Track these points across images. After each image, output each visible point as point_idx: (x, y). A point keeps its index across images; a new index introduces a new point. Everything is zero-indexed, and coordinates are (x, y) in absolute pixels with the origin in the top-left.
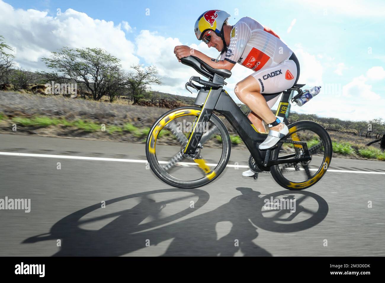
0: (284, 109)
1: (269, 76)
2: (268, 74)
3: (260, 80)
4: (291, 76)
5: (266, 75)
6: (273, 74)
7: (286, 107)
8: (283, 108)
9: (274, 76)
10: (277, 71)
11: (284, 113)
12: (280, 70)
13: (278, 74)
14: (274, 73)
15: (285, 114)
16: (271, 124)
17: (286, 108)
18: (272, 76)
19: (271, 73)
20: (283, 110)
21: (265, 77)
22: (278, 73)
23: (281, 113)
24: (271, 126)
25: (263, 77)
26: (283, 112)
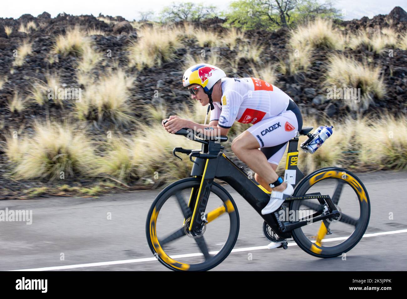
0: (295, 160)
1: (267, 131)
2: (267, 130)
3: (258, 136)
4: (292, 127)
5: (264, 131)
6: (271, 129)
7: (296, 157)
8: (293, 159)
9: (273, 129)
10: (275, 125)
11: (296, 164)
12: (279, 123)
13: (277, 128)
14: (272, 127)
15: (296, 166)
16: (273, 184)
17: (296, 159)
18: (271, 131)
19: (269, 128)
20: (293, 162)
21: (264, 133)
22: (277, 126)
23: (291, 165)
24: (273, 186)
25: (262, 133)
26: (293, 164)
